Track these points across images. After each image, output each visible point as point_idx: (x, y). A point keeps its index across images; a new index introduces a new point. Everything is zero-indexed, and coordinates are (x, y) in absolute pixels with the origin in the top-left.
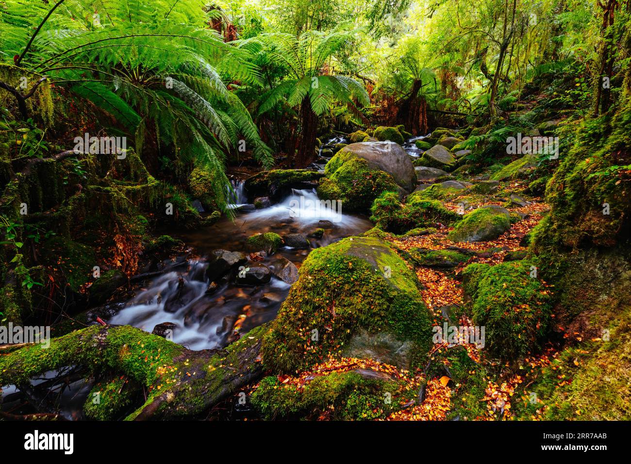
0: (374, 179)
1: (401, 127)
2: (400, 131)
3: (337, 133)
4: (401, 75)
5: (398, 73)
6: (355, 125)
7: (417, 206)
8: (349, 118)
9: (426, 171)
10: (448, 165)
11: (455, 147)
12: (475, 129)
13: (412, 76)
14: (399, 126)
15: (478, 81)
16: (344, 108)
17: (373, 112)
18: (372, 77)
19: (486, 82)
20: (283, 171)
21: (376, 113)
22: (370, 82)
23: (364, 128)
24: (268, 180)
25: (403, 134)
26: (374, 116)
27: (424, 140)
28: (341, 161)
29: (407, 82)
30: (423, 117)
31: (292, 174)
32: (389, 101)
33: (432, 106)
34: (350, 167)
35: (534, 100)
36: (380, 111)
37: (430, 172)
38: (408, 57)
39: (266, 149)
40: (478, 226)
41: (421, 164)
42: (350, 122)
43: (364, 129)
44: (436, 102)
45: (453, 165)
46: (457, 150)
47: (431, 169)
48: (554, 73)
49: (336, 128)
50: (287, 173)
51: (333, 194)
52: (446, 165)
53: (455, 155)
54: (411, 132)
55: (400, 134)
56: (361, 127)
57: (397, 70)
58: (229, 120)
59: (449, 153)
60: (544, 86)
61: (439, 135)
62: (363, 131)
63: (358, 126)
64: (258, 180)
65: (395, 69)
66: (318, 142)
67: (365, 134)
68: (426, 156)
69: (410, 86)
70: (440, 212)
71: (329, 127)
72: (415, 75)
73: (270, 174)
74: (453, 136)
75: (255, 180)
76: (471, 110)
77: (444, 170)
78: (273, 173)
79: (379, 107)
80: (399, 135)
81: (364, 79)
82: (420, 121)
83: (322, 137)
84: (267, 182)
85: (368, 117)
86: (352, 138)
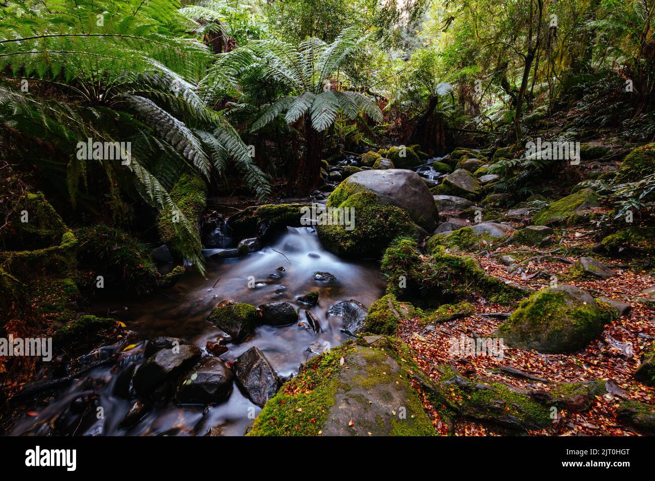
0: (386, 218)
1: (416, 147)
2: (415, 151)
3: (347, 154)
4: (416, 91)
5: (411, 88)
6: (366, 144)
7: (443, 262)
8: (360, 137)
9: (448, 200)
10: (473, 193)
11: (478, 171)
12: (500, 149)
13: (427, 92)
14: (414, 146)
15: (500, 96)
16: (354, 127)
17: (386, 131)
18: (384, 93)
19: (507, 97)
20: (275, 206)
21: (389, 132)
22: (382, 98)
23: (376, 148)
24: (257, 217)
25: (419, 154)
26: (387, 134)
27: (442, 161)
28: (345, 194)
29: (422, 98)
30: (441, 136)
31: (286, 209)
32: (403, 119)
33: (450, 123)
34: (355, 203)
35: (563, 117)
36: (393, 130)
37: (452, 202)
38: (423, 71)
39: (261, 175)
40: (548, 325)
41: (442, 192)
42: (361, 142)
43: (377, 150)
44: (454, 119)
45: (478, 193)
46: (481, 174)
47: (454, 198)
48: (583, 88)
49: (346, 149)
50: (280, 208)
51: (335, 235)
52: (470, 192)
53: (480, 180)
54: (428, 153)
55: (416, 154)
56: (373, 147)
57: (411, 86)
58: (215, 142)
59: (472, 178)
60: (573, 102)
61: (459, 156)
62: (376, 152)
63: (370, 146)
64: (245, 217)
65: (409, 84)
66: (326, 164)
67: (377, 155)
68: (447, 183)
69: (425, 103)
70: (476, 276)
71: (338, 147)
72: (430, 91)
73: (259, 210)
74: (475, 158)
75: (242, 217)
76: (492, 128)
77: (468, 198)
78: (263, 209)
79: (393, 125)
80: (415, 156)
81: (376, 96)
82: (438, 141)
83: (330, 159)
84: (255, 219)
85: (381, 136)
86: (363, 159)
